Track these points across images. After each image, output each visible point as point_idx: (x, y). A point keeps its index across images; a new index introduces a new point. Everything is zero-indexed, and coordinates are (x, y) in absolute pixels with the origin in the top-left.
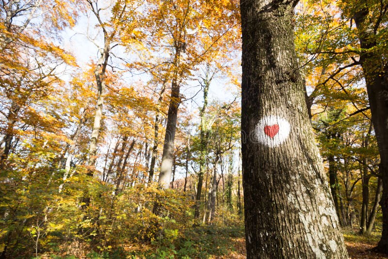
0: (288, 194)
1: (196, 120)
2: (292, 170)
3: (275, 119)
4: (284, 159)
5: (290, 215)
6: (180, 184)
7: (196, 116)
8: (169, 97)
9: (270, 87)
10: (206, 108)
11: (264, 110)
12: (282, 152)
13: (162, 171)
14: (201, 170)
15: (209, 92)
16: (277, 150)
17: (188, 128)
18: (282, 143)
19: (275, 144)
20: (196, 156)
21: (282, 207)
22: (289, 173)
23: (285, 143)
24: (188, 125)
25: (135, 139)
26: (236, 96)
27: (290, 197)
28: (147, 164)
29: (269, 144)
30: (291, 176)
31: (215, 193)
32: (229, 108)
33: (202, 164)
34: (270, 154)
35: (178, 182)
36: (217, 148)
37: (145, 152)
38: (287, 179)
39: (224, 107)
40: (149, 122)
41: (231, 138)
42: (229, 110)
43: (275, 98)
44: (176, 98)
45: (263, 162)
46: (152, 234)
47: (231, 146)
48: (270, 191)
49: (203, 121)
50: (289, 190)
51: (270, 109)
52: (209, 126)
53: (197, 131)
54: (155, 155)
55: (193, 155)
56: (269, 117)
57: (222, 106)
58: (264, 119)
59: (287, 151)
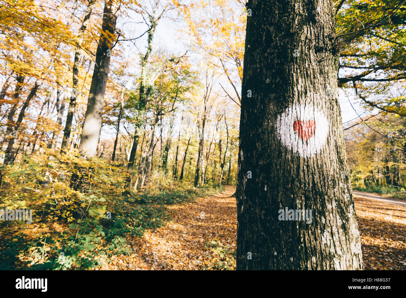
0: (322, 231)
1: (135, 69)
2: (329, 194)
3: (312, 112)
4: (320, 178)
5: (324, 264)
6: (107, 146)
7: (135, 64)
8: (99, 29)
9: (306, 55)
10: (149, 56)
11: (296, 93)
12: (317, 166)
13: (84, 134)
14: (136, 132)
15: (155, 35)
16: (311, 162)
17: (123, 79)
18: (319, 152)
19: (309, 153)
20: (130, 115)
21: (314, 252)
22: (325, 199)
23: (322, 153)
24: (122, 74)
25: (39, 82)
26: (188, 49)
27: (325, 236)
28: (60, 119)
29: (301, 151)
30: (327, 204)
31: (151, 158)
32: (178, 62)
33: (138, 125)
34: (302, 168)
35: (105, 143)
36: (158, 109)
37: (56, 101)
38: (323, 208)
39: (172, 60)
40: (62, 60)
41: (175, 98)
42: (178, 65)
43: (312, 76)
44: (110, 33)
45: (290, 179)
46: (68, 213)
47: (174, 108)
48: (298, 227)
49: (145, 73)
50: (325, 225)
51: (306, 93)
52: (150, 81)
53: (134, 84)
54: (72, 110)
55: (127, 114)
56: (303, 106)
57: (170, 59)
58: (294, 108)
59: (324, 164)
